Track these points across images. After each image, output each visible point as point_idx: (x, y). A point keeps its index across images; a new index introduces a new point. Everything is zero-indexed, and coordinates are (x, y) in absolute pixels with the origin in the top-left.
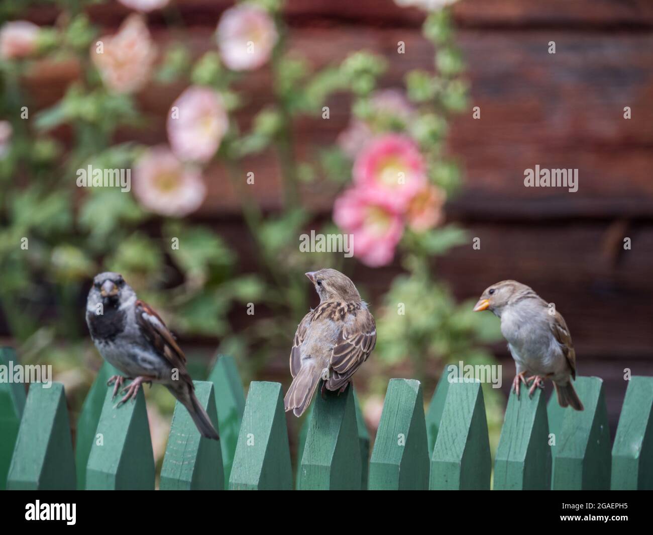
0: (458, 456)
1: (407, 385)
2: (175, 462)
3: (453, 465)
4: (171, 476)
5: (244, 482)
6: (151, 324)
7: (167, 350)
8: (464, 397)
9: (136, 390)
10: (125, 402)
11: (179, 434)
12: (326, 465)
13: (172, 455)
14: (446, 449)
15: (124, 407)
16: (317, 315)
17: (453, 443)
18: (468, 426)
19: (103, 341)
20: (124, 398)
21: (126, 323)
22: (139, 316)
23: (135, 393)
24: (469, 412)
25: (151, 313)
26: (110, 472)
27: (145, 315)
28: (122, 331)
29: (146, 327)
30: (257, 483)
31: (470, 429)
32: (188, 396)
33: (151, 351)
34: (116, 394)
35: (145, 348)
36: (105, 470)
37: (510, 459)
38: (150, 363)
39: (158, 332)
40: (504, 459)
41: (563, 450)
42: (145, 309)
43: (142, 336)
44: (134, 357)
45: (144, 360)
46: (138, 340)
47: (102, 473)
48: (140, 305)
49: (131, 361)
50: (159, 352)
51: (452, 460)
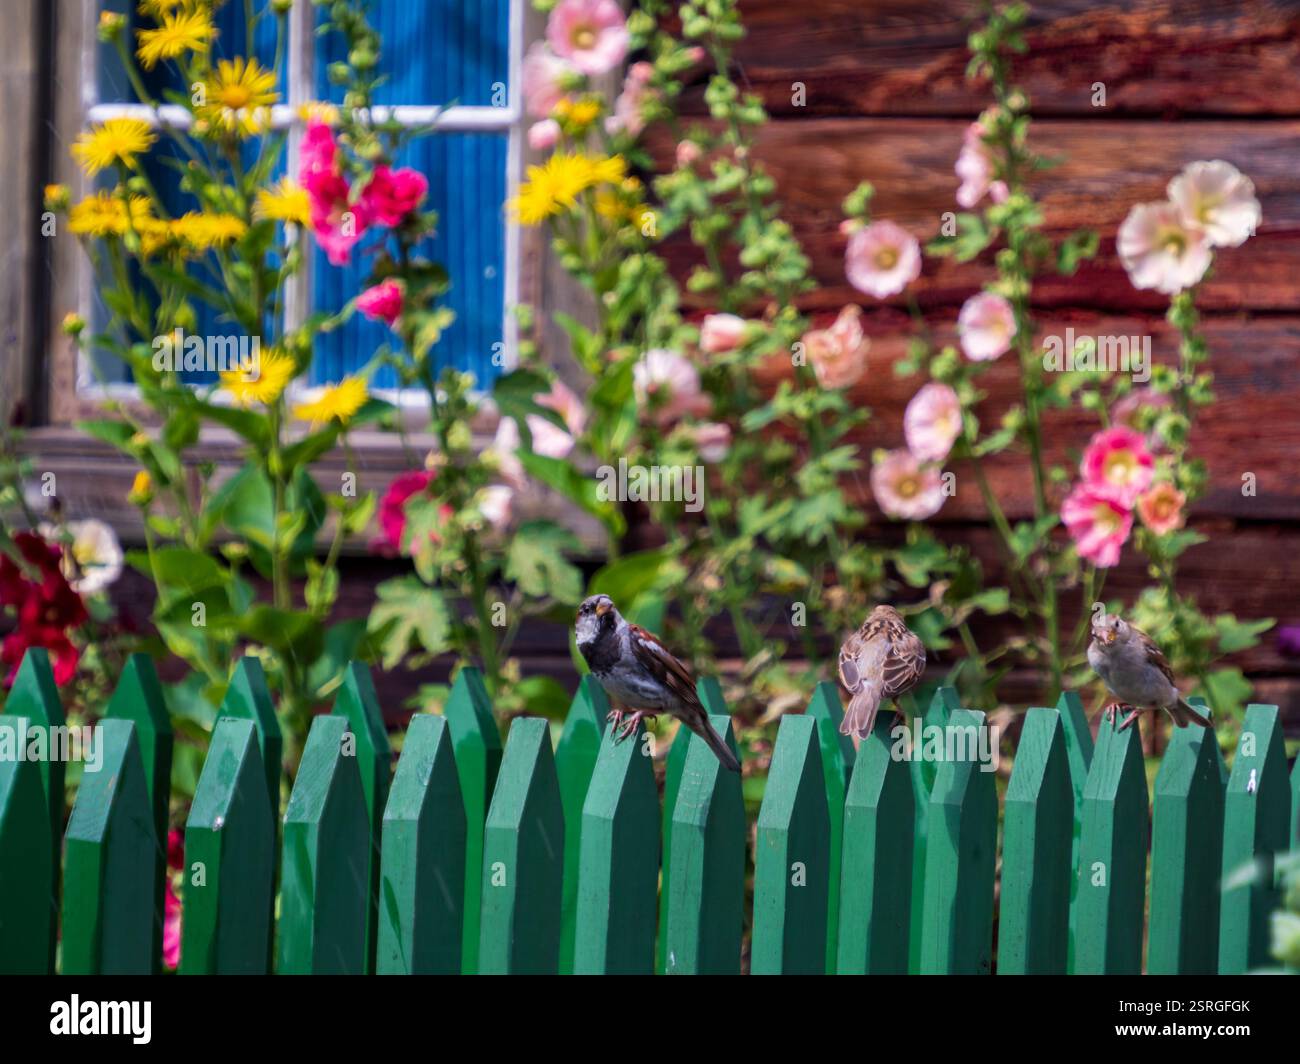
0: (1034, 795)
1: (971, 717)
2: (687, 804)
3: (1029, 804)
4: (684, 820)
5: (773, 827)
6: (649, 650)
7: (670, 676)
8: (1042, 727)
9: (635, 725)
10: (624, 738)
11: (693, 774)
12: (871, 806)
13: (685, 797)
14: (1021, 787)
15: (623, 743)
16: (869, 635)
17: (1029, 780)
18: (1045, 761)
19: (600, 672)
20: (623, 734)
21: (622, 650)
22: (634, 641)
23: (634, 729)
24: (1046, 746)
25: (649, 638)
26: (607, 816)
27: (641, 641)
28: (619, 659)
29: (643, 655)
30: (787, 827)
31: (1048, 764)
32: (702, 727)
33: (652, 679)
34: (615, 731)
35: (644, 677)
36: (602, 815)
37: (1100, 797)
38: (652, 692)
39: (658, 659)
40: (1093, 797)
41: (1165, 787)
42: (642, 634)
43: (639, 664)
44: (634, 688)
45: (645, 690)
46: (636, 668)
47: (599, 818)
48: (635, 629)
49: (632, 693)
50: (661, 680)
51: (1027, 800)
